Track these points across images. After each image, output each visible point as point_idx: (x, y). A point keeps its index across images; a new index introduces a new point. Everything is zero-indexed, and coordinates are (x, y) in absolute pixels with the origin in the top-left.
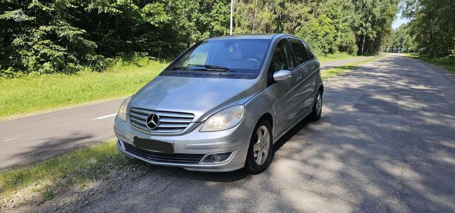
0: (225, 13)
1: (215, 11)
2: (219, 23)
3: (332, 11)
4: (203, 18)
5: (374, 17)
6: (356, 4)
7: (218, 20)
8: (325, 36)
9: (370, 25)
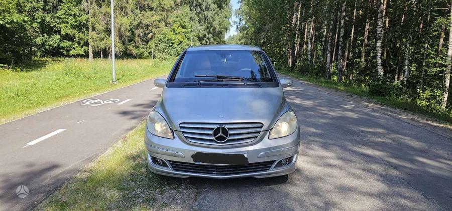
0: (75, 15)
1: (62, 12)
2: (69, 25)
3: (181, 21)
4: (48, 18)
5: (214, 29)
6: (199, 17)
7: (67, 23)
8: (179, 44)
9: (212, 35)
